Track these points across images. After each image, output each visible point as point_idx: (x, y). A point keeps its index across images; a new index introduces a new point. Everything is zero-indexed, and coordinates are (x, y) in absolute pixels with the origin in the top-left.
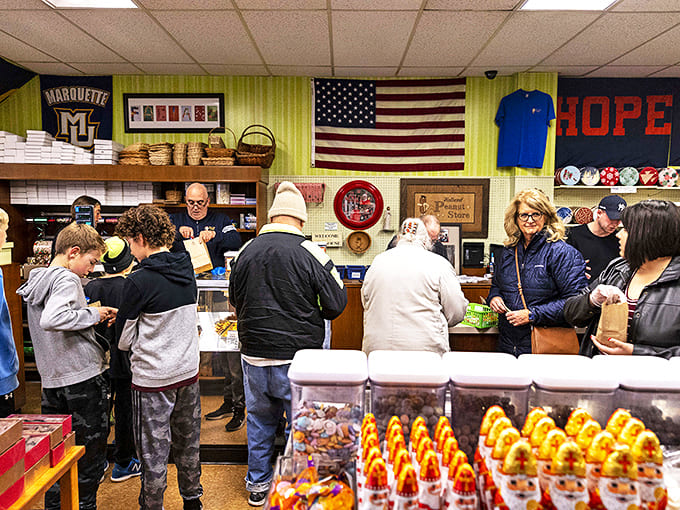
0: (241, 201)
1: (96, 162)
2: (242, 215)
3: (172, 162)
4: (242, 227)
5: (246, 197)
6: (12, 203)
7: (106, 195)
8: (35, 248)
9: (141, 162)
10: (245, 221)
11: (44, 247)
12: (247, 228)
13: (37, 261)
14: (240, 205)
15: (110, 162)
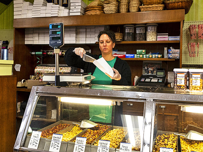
0: (165, 38)
1: (71, 14)
2: (166, 49)
3: (118, 11)
4: (166, 57)
5: (169, 36)
6: (25, 43)
7: (76, 37)
8: (36, 70)
9: (98, 12)
10: (168, 53)
11: (40, 70)
12: (169, 58)
13: (35, 78)
14: (164, 41)
15: (79, 14)
